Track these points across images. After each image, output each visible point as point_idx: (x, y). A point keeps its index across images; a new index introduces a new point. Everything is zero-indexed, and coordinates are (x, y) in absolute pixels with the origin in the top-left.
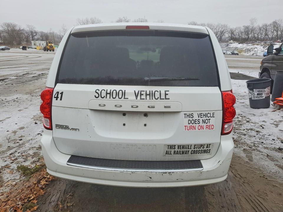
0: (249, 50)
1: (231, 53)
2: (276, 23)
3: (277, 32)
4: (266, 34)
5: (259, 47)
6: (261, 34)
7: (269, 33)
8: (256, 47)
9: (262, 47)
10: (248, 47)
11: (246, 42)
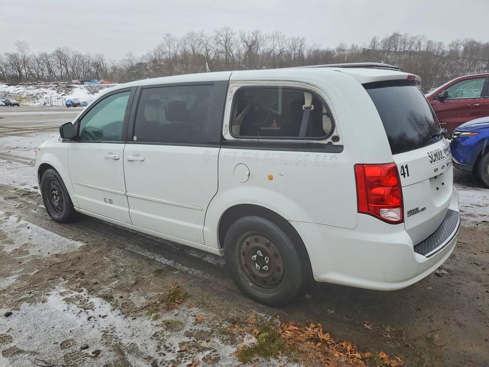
0: (34, 97)
1: (4, 104)
2: (60, 52)
3: (66, 66)
4: (50, 71)
5: (49, 91)
6: (42, 70)
7: (54, 69)
8: (45, 91)
9: (55, 92)
10: (31, 92)
11: (20, 84)
